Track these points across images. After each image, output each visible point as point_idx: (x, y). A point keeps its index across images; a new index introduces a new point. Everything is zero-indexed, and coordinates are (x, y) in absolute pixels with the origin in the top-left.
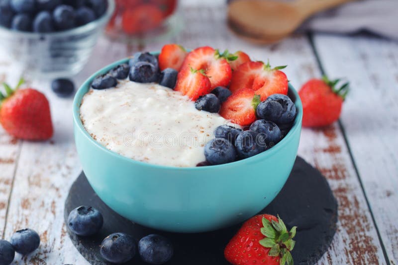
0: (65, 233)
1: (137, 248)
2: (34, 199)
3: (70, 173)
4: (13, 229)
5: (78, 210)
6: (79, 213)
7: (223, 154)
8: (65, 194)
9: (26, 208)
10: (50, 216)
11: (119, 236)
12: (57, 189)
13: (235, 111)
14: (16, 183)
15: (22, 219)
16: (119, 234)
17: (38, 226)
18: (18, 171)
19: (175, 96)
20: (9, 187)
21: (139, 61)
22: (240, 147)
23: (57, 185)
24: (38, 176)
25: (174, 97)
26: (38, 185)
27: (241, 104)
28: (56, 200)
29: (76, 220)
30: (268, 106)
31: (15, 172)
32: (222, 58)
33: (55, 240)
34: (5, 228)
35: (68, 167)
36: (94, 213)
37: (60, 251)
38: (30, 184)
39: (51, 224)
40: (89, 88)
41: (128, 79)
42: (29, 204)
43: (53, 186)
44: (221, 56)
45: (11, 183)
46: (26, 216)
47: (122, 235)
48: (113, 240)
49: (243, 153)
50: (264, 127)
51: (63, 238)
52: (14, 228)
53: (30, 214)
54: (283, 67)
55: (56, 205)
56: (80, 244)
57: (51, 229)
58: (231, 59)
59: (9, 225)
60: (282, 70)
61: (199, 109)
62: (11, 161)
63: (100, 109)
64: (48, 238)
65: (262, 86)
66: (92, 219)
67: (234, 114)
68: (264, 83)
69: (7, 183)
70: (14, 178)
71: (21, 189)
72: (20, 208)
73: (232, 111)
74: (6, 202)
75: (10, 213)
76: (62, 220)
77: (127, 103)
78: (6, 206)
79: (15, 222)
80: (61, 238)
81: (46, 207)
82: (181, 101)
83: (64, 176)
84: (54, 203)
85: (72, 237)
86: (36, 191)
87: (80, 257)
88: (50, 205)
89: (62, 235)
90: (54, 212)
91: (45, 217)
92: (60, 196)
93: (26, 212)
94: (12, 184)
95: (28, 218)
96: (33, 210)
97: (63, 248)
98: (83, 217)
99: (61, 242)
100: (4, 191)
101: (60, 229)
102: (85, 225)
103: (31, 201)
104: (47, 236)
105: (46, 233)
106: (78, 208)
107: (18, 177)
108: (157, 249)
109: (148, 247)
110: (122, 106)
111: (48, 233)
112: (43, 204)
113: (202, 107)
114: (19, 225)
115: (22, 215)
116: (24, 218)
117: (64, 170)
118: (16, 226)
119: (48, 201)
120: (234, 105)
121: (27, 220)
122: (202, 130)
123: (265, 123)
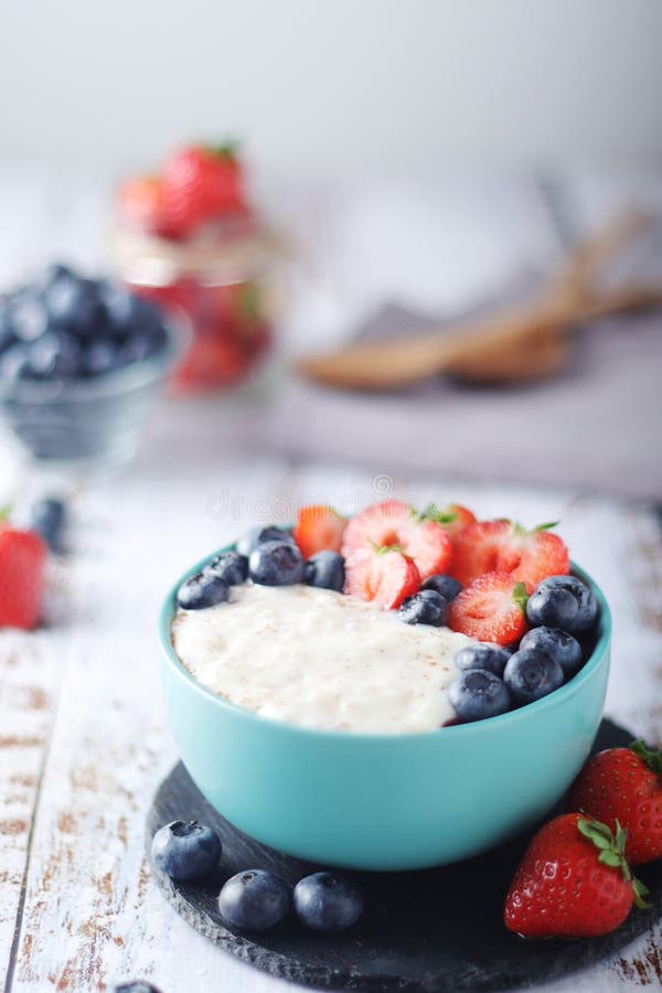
0: (146, 876)
1: (291, 899)
2: (84, 814)
3: (155, 764)
4: (42, 870)
5: (172, 828)
6: (175, 834)
7: (489, 699)
8: (146, 803)
9: (69, 831)
10: (117, 846)
11: (255, 875)
12: (130, 796)
13: (480, 618)
14: (46, 785)
15: (60, 852)
16: (254, 871)
17: (93, 865)
18: (50, 761)
19: (353, 604)
20: (31, 791)
21: (260, 544)
22: (518, 682)
23: (129, 787)
24: (91, 770)
25: (352, 607)
26: (91, 787)
27: (490, 603)
28: (128, 815)
29: (171, 848)
30: (551, 598)
31: (44, 763)
32: (427, 521)
33: (126, 890)
34: (27, 869)
35: (151, 753)
36: (203, 833)
37: (137, 912)
38: (75, 784)
39: (119, 860)
40: (176, 609)
41: (250, 581)
42: (74, 822)
43: (121, 790)
44: (423, 517)
45: (35, 783)
46: (68, 846)
47: (261, 873)
48: (244, 883)
49: (525, 693)
50: (550, 640)
51: (144, 886)
52: (46, 868)
53: (76, 842)
54: (552, 525)
55: (128, 824)
56: (178, 895)
57: (119, 870)
58: (445, 520)
59: (33, 862)
60: (551, 530)
61: (411, 622)
62: (34, 742)
63: (219, 645)
64: (113, 887)
65: (516, 565)
66: (203, 844)
67: (482, 624)
68: (519, 559)
69: (27, 783)
70: (42, 774)
71: (56, 795)
72: (57, 832)
73: (474, 620)
74: (28, 820)
75: (36, 841)
76: (141, 854)
77: (268, 626)
78: (28, 829)
79: (47, 857)
80: (140, 887)
81: (108, 827)
82: (370, 612)
83: (142, 769)
84: (123, 820)
85: (161, 884)
86: (87, 798)
87: (178, 920)
88: (116, 824)
89: (142, 881)
90: (123, 839)
91: (105, 849)
92: (135, 808)
93: (68, 839)
94: (39, 786)
95: (72, 850)
96: (82, 834)
97: (144, 905)
98: (182, 841)
99: (140, 895)
100: (23, 800)
101: (138, 871)
102: (189, 856)
103: (77, 818)
104: (112, 883)
105: (109, 877)
106: (170, 825)
107: (50, 772)
108: (332, 899)
109: (313, 896)
110: (259, 633)
111: (113, 877)
112: (102, 824)
113: (417, 616)
114: (53, 863)
115: (61, 843)
116: (64, 848)
117: (143, 759)
118: (49, 865)
119: (112, 818)
120: (476, 607)
121: (70, 853)
122: (432, 661)
123: (549, 632)
